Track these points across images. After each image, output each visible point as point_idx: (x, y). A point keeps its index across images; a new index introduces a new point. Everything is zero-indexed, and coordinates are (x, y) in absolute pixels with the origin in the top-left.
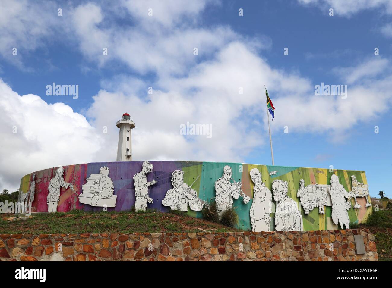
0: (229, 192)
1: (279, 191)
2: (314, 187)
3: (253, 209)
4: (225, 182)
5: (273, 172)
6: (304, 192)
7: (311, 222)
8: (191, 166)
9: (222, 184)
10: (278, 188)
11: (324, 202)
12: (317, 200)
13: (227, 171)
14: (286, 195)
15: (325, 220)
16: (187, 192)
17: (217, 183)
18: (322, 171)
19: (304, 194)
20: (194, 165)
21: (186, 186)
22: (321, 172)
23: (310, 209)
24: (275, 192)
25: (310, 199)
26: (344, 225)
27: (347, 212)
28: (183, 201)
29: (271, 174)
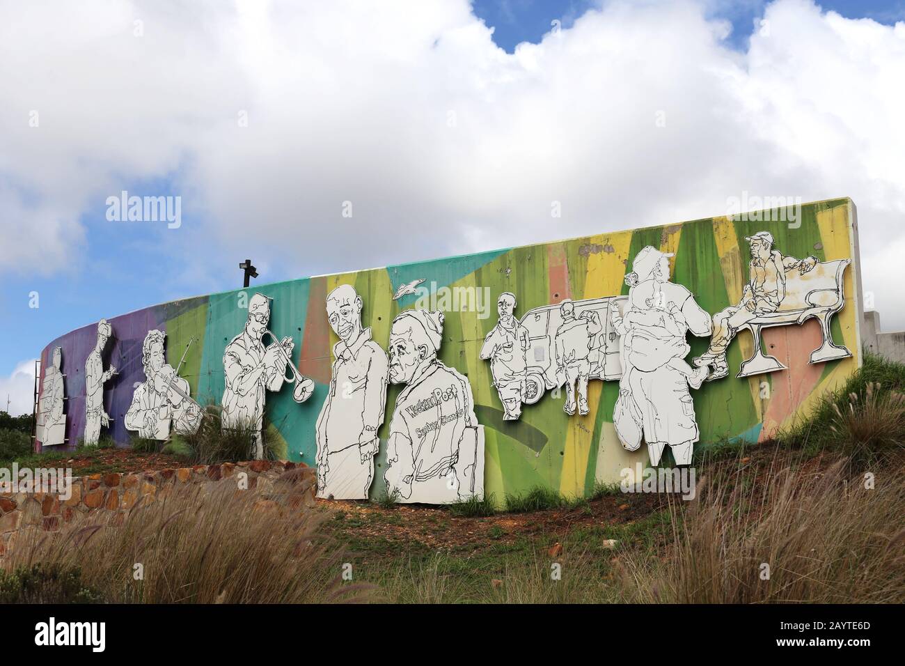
0: (258, 373)
1: (409, 347)
2: (556, 314)
3: (326, 416)
4: (249, 344)
5: (407, 284)
6: (511, 338)
7: (531, 446)
8: (184, 311)
9: (241, 353)
10: (407, 339)
11: (594, 366)
12: (560, 361)
13: (257, 311)
14: (433, 360)
15: (591, 435)
16: (170, 388)
17: (230, 350)
18: (603, 244)
19: (510, 346)
20: (190, 307)
21: (168, 370)
22: (598, 249)
23: (526, 397)
24: (397, 352)
25: (531, 362)
26: (667, 450)
27: (689, 398)
28: (163, 412)
29: (401, 293)
